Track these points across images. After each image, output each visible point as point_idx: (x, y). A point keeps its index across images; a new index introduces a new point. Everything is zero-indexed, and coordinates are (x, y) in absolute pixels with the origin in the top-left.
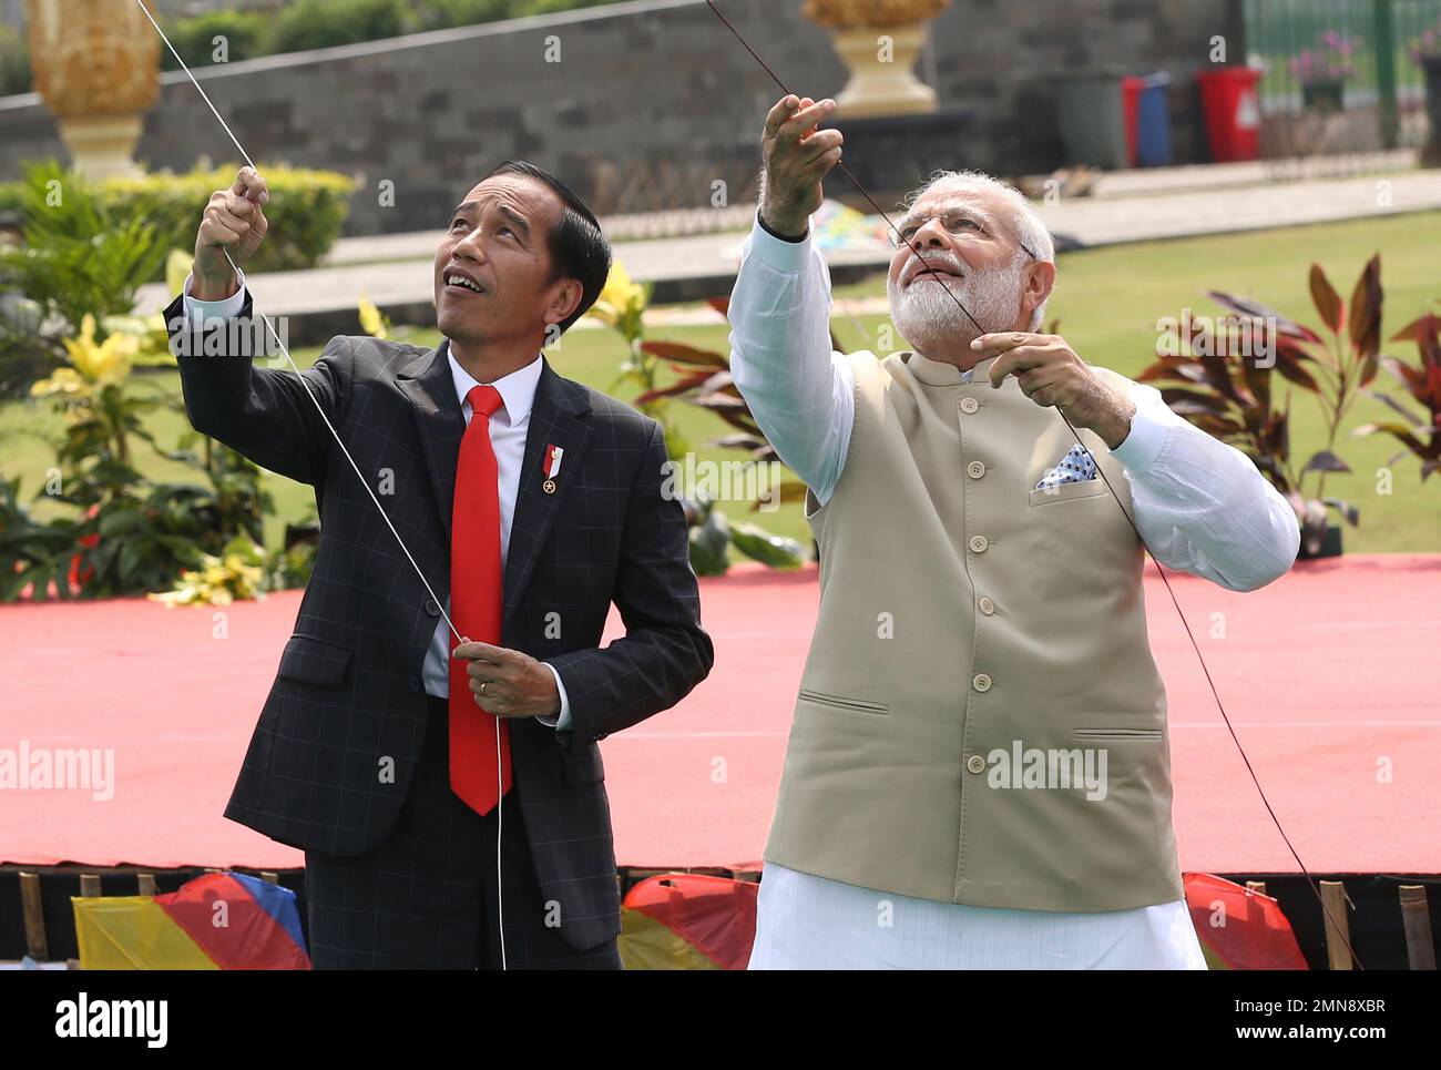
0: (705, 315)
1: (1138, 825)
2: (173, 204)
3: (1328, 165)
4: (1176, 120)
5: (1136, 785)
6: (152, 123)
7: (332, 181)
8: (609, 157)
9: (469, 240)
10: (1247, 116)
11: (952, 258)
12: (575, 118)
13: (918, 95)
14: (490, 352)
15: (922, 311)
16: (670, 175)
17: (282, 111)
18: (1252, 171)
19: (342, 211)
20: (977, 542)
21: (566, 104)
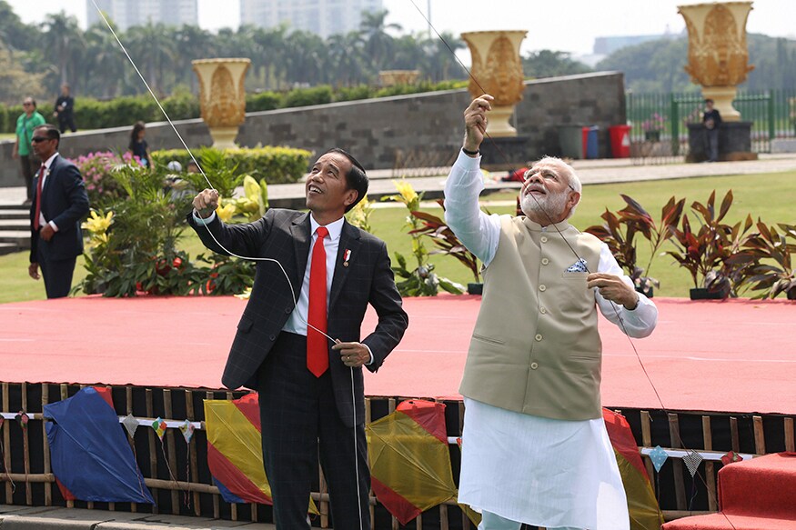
0: (434, 205)
1: (589, 391)
2: (248, 158)
3: (654, 160)
4: (600, 142)
5: (591, 378)
6: (242, 130)
7: (304, 153)
8: (401, 148)
9: (318, 175)
10: (625, 142)
11: (544, 187)
12: (390, 134)
13: (511, 131)
14: (325, 215)
15: (529, 204)
16: (422, 155)
17: (288, 127)
18: (627, 161)
19: (307, 163)
20: (542, 287)
21: (386, 129)
